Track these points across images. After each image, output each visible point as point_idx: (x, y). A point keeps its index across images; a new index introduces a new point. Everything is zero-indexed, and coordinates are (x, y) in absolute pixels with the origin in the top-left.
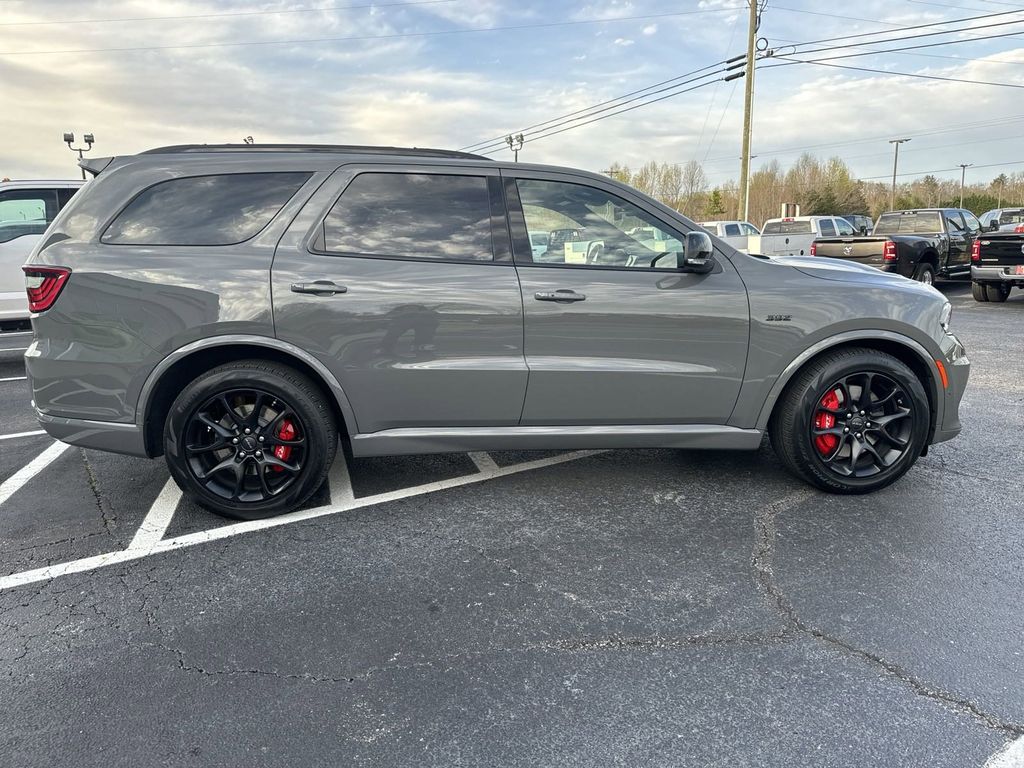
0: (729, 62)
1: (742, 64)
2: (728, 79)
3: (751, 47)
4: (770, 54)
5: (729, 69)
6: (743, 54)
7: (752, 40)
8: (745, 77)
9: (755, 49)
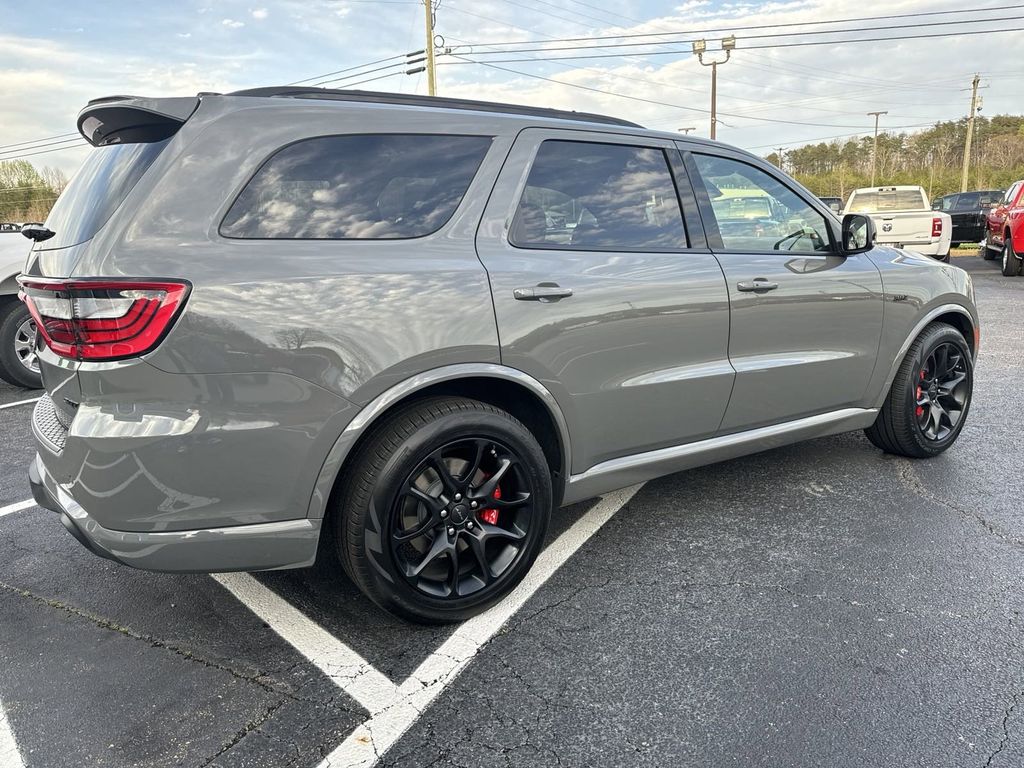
0: (408, 56)
1: (423, 59)
2: (409, 73)
3: (430, 43)
4: (448, 52)
5: (409, 63)
6: (421, 50)
7: (429, 36)
8: (426, 71)
9: (433, 46)
